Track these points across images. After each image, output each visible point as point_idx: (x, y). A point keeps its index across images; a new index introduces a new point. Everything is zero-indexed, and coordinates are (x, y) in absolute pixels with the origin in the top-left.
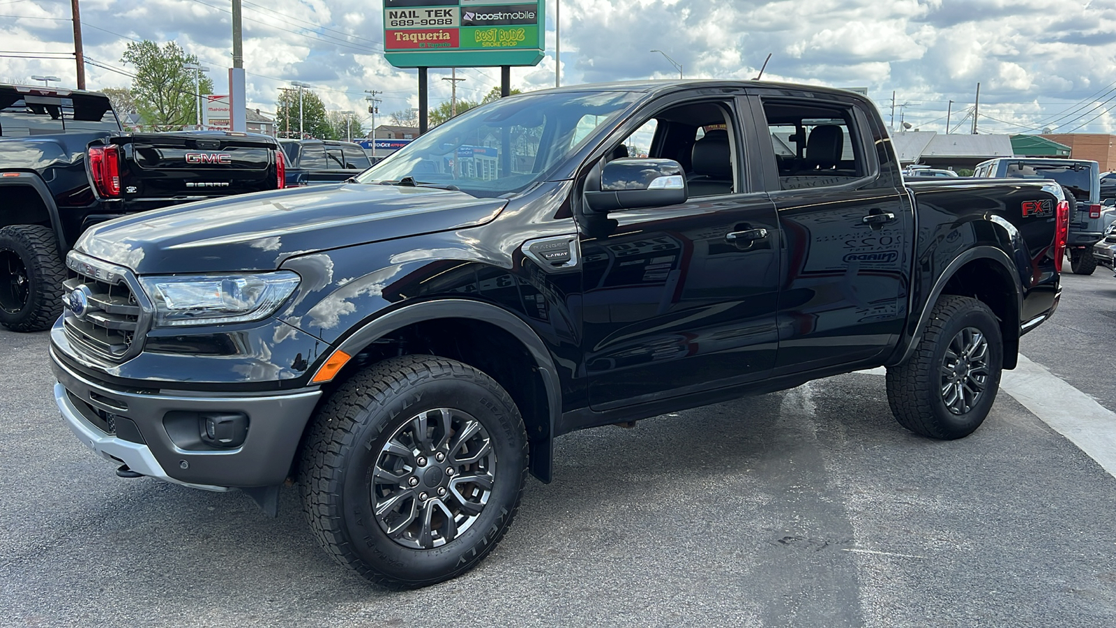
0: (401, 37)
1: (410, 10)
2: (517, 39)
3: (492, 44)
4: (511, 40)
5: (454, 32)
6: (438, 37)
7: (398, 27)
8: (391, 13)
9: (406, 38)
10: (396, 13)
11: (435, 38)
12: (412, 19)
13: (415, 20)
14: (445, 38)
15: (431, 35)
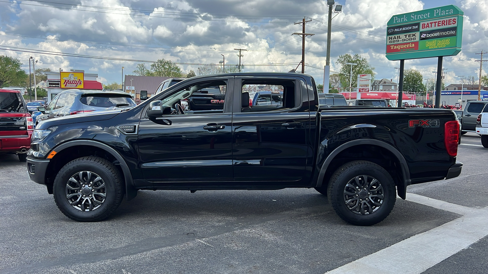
0: (393, 47)
1: (398, 35)
2: (446, 44)
3: (434, 47)
4: (443, 45)
5: (416, 44)
6: (409, 46)
7: (392, 43)
8: (390, 38)
9: (395, 48)
10: (392, 37)
11: (408, 47)
12: (398, 39)
13: (400, 40)
14: (412, 46)
15: (406, 45)
